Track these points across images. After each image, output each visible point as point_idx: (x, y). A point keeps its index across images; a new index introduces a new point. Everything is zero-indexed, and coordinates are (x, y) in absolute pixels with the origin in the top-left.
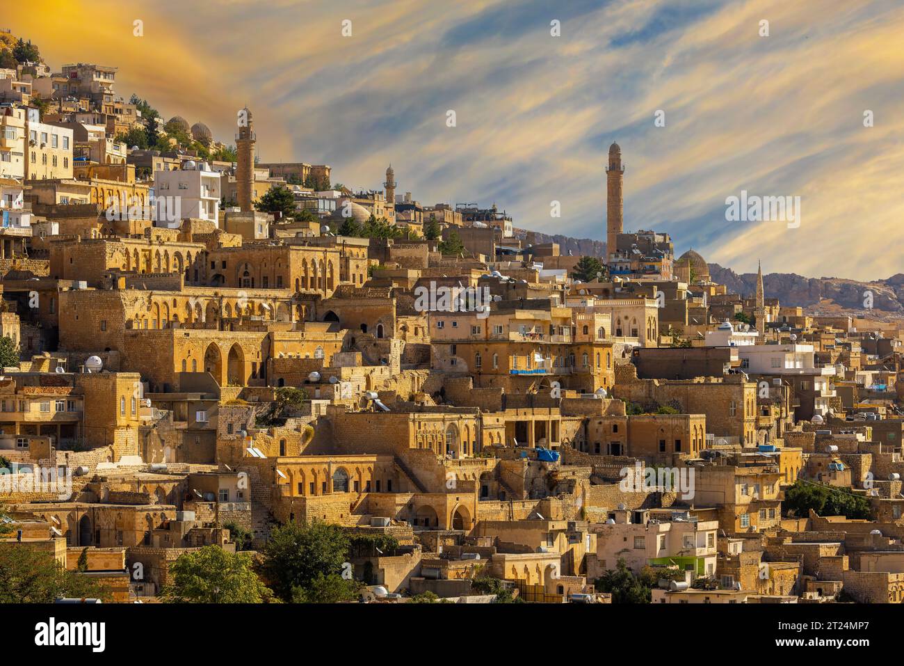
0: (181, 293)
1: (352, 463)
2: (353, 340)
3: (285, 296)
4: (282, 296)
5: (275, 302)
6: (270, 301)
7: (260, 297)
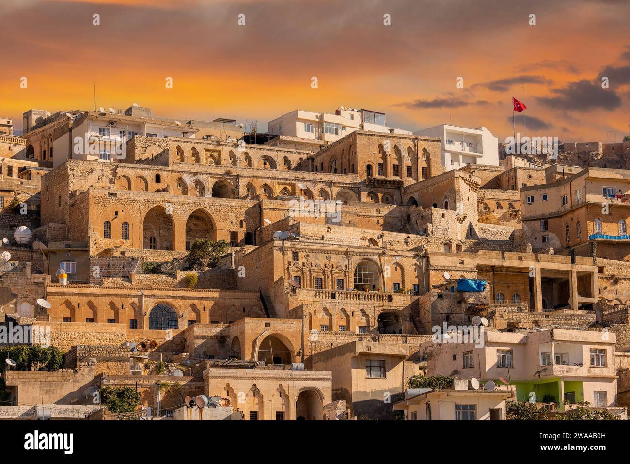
0: (169, 168)
1: (183, 298)
2: (409, 218)
3: (348, 182)
4: (341, 181)
5: (330, 186)
6: (320, 185)
7: (303, 180)
